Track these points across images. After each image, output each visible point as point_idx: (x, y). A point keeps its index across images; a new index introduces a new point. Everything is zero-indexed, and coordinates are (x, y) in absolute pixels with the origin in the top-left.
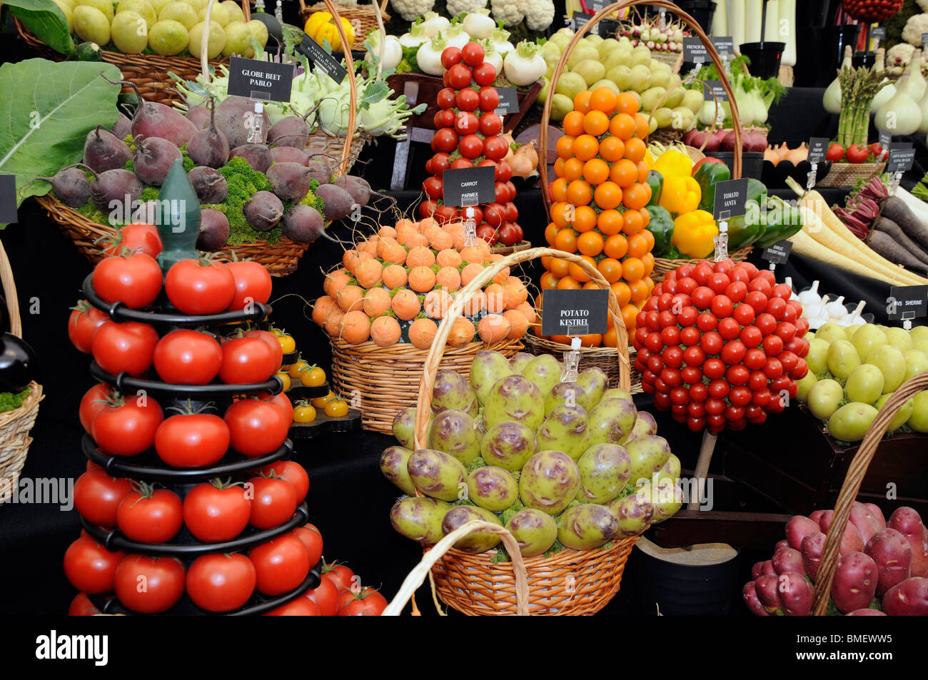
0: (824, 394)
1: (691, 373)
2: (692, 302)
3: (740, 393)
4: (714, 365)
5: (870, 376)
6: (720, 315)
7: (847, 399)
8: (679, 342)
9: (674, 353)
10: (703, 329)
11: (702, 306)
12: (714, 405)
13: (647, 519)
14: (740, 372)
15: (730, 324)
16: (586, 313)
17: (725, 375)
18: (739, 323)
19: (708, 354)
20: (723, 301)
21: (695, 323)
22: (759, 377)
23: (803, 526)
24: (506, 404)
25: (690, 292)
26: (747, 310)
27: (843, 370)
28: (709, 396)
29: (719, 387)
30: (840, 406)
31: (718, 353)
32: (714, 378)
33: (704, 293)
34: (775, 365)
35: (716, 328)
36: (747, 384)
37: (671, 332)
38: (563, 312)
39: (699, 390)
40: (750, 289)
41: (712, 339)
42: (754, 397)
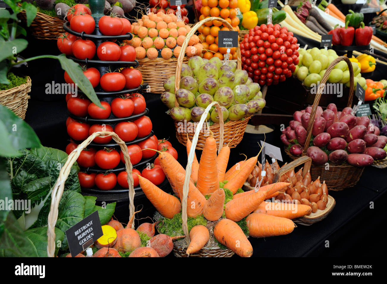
0: (302, 71)
1: (262, 63)
2: (261, 38)
3: (279, 70)
4: (270, 60)
5: (317, 64)
6: (272, 42)
7: (309, 73)
8: (258, 53)
9: (256, 57)
10: (266, 48)
11: (265, 40)
12: (270, 75)
13: (257, 108)
14: (279, 62)
15: (275, 45)
16: (231, 39)
17: (273, 64)
18: (278, 45)
19: (268, 56)
20: (272, 37)
21: (263, 45)
22: (285, 64)
23: (299, 114)
24: (206, 73)
25: (260, 35)
26: (280, 40)
27: (308, 63)
28: (268, 71)
29: (272, 68)
30: (308, 75)
31: (271, 56)
32: (270, 65)
33: (265, 35)
34: (290, 59)
35: (270, 47)
36: (281, 66)
37: (255, 49)
38: (224, 39)
39: (264, 69)
40: (281, 33)
41: (269, 51)
42: (283, 71)
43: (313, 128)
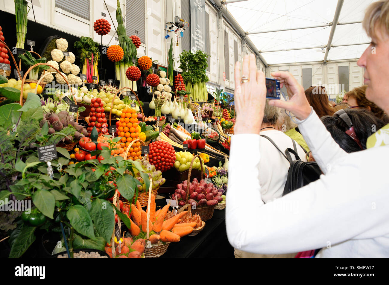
0: (177, 164)
1: (159, 161)
2: (157, 148)
3: (167, 163)
4: (163, 159)
5: (184, 159)
6: (163, 150)
7: (181, 164)
8: (156, 156)
9: (155, 158)
10: (160, 153)
11: (159, 149)
12: (163, 166)
14: (167, 159)
15: (165, 151)
16: (147, 150)
17: (165, 161)
19: (162, 157)
20: (163, 147)
21: (158, 152)
22: (170, 160)
23: (180, 185)
25: (156, 147)
26: (167, 149)
27: (179, 159)
28: (162, 165)
29: (164, 163)
30: (180, 166)
31: (163, 157)
32: (163, 161)
33: (159, 146)
34: (172, 158)
35: (162, 152)
36: (168, 162)
37: (154, 154)
38: (144, 150)
39: (160, 164)
40: (166, 145)
41: (162, 154)
42: (169, 164)
43: (189, 190)
